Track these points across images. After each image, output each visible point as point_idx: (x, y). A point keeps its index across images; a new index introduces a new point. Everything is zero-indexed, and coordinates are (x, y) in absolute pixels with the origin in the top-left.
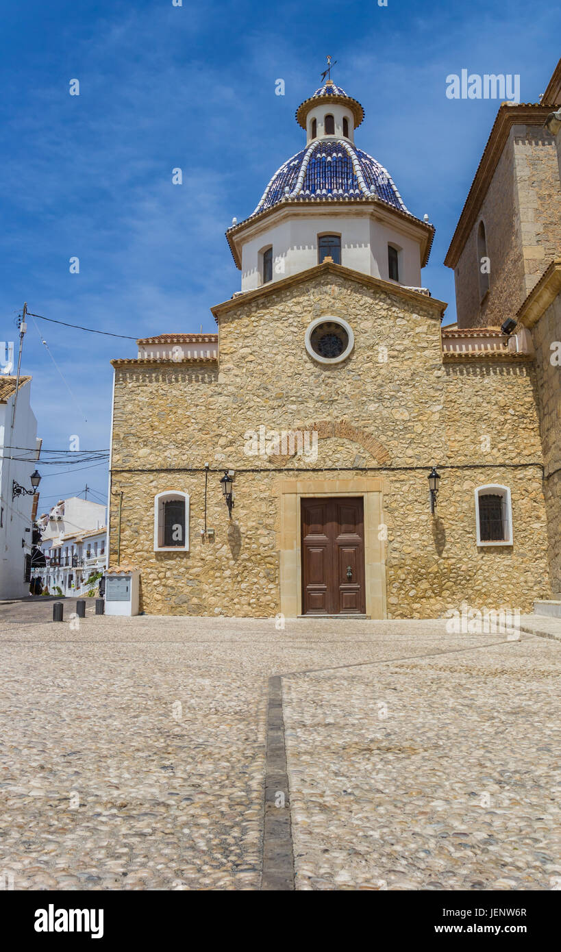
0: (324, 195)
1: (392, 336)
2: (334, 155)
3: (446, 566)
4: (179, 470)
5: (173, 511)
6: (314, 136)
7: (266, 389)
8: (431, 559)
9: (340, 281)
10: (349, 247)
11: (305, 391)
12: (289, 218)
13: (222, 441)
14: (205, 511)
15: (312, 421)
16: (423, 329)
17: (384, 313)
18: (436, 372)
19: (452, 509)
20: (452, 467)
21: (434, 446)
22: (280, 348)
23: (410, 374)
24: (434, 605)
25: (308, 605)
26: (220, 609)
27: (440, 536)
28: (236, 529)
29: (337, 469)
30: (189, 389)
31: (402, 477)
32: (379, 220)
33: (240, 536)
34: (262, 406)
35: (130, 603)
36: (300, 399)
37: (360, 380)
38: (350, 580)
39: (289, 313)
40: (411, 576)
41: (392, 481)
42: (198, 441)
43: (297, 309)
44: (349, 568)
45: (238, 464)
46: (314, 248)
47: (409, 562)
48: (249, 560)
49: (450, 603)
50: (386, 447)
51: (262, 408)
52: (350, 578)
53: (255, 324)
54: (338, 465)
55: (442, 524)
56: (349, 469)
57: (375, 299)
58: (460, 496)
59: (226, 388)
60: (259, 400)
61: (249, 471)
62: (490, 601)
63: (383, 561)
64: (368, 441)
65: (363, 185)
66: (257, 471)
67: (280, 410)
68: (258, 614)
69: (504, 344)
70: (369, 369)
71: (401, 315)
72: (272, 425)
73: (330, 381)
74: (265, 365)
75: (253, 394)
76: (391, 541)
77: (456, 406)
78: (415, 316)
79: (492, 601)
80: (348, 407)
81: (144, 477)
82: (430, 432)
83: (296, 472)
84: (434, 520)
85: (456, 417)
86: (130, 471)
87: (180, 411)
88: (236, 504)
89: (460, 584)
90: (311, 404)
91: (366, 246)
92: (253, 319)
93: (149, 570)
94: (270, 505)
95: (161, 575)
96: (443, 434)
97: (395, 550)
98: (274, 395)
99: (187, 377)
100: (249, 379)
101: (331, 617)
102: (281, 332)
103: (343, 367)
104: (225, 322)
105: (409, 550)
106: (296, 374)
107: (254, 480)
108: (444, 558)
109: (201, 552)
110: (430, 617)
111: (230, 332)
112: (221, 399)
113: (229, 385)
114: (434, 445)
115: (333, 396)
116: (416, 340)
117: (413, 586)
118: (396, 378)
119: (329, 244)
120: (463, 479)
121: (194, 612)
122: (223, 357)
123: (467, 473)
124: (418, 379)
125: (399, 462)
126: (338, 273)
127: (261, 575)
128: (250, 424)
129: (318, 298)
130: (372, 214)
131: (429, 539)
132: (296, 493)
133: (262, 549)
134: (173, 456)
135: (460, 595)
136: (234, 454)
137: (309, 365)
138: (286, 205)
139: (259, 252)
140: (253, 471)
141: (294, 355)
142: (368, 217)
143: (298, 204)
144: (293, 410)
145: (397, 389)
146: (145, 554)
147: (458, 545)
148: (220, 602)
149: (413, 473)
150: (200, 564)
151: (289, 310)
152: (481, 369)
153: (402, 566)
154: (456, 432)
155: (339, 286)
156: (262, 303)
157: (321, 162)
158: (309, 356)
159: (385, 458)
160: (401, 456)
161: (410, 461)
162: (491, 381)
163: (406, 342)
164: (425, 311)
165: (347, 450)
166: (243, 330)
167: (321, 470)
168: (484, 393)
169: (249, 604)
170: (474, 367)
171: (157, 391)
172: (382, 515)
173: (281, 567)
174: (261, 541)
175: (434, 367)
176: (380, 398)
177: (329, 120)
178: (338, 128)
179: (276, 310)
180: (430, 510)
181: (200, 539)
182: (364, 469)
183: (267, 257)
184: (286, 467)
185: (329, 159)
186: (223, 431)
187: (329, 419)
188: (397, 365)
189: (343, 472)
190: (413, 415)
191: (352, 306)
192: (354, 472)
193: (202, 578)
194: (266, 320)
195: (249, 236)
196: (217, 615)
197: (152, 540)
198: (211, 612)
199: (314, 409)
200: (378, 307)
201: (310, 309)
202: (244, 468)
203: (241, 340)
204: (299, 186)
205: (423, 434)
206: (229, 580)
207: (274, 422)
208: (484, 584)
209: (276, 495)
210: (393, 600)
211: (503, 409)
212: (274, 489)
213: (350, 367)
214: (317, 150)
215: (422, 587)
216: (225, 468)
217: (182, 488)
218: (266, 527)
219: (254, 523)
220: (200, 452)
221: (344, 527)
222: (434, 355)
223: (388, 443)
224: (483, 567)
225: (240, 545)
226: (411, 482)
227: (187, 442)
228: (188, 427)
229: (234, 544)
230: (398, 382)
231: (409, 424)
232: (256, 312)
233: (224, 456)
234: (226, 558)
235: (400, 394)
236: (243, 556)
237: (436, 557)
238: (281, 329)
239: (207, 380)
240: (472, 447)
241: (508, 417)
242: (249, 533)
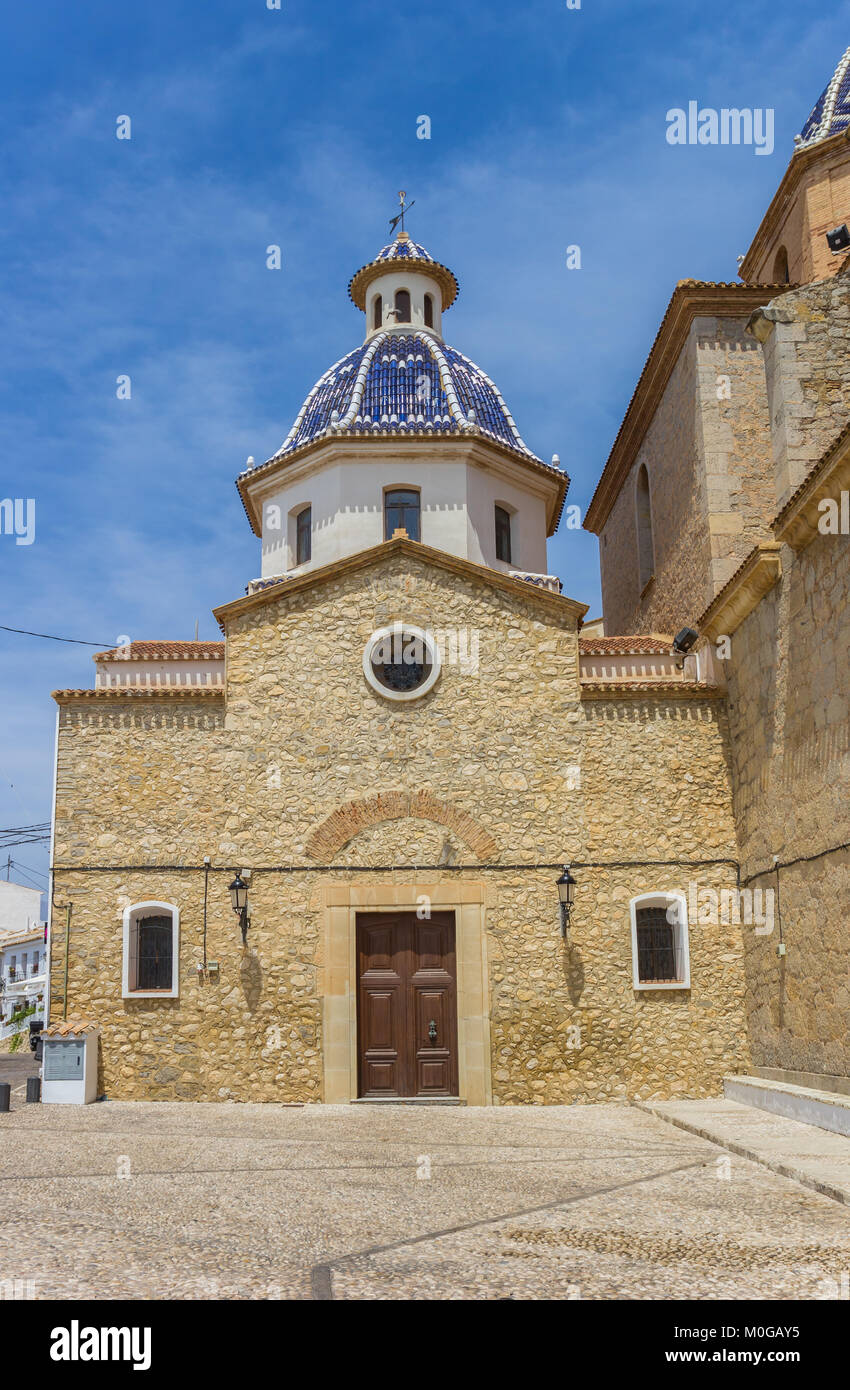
0: (394, 423)
1: (501, 656)
2: (410, 357)
3: (585, 1022)
4: (163, 869)
5: (153, 934)
6: (378, 323)
7: (301, 739)
8: (562, 1010)
9: (419, 568)
10: (433, 509)
11: (364, 744)
12: (338, 461)
13: (232, 822)
14: (205, 933)
15: (374, 791)
16: (550, 645)
17: (488, 620)
18: (570, 714)
19: (595, 932)
20: (595, 865)
21: (566, 832)
22: (324, 674)
23: (528, 718)
24: (566, 1083)
25: (368, 1083)
26: (227, 1091)
27: (575, 974)
28: (253, 963)
29: (413, 868)
30: (178, 739)
31: (517, 881)
32: (482, 465)
33: (259, 973)
34: (295, 768)
35: (84, 1082)
36: (355, 756)
37: (450, 726)
38: (433, 1042)
39: (339, 618)
40: (529, 1037)
41: (500, 887)
42: (192, 822)
43: (351, 612)
44: (432, 1023)
45: (257, 859)
46: (378, 510)
47: (526, 1015)
48: (274, 1011)
49: (591, 1079)
50: (492, 833)
51: (295, 771)
52: (433, 1039)
53: (284, 636)
54: (416, 861)
55: (579, 954)
56: (433, 868)
57: (475, 597)
58: (607, 911)
59: (237, 739)
60: (290, 757)
61: (274, 870)
62: (654, 1076)
63: (486, 1014)
64: (463, 823)
65: (456, 408)
66: (287, 870)
67: (324, 774)
68: (288, 1097)
69: (677, 665)
70: (465, 708)
71: (515, 623)
72: (311, 797)
73: (403, 727)
74: (299, 702)
75: (281, 748)
76: (498, 982)
77: (602, 768)
78: (537, 625)
79: (656, 1077)
80: (431, 770)
81: (107, 879)
82: (561, 810)
83: (349, 873)
84: (566, 948)
85: (601, 787)
86: (83, 869)
87: (164, 774)
88: (253, 923)
89: (606, 1050)
90: (372, 765)
91: (460, 508)
92: (280, 627)
93: (114, 1028)
94: (308, 925)
95: (133, 1036)
96: (582, 813)
97: (505, 995)
98: (313, 749)
99: (175, 720)
100: (275, 724)
101: (404, 1102)
102: (325, 650)
103: (424, 706)
104: (236, 632)
105: (527, 995)
106: (349, 716)
107: (282, 884)
108: (582, 1009)
109: (198, 999)
110: (560, 1103)
111: (244, 649)
112: (230, 755)
113: (242, 733)
114: (566, 830)
115: (408, 751)
116: (539, 664)
117: (533, 1052)
118: (507, 723)
119: (402, 506)
120: (612, 883)
121: (186, 1094)
122: (232, 688)
123: (618, 874)
124: (542, 725)
125: (513, 857)
126: (416, 556)
127: (294, 1035)
128: (277, 796)
129: (384, 594)
130: (470, 457)
131: (557, 978)
132: (349, 906)
133: (295, 994)
134: (151, 845)
135: (606, 1068)
136: (251, 844)
137: (370, 703)
138: (333, 440)
139: (290, 513)
140: (281, 870)
141: (346, 686)
142: (464, 460)
143: (353, 440)
144: (344, 774)
145: (508, 741)
146: (108, 1003)
147: (603, 988)
148: (228, 1079)
149: (533, 874)
150: (195, 1018)
151: (337, 614)
152: (641, 709)
153: (515, 1020)
154: (602, 809)
155: (417, 575)
156: (296, 602)
157: (390, 368)
158: (370, 688)
159: (489, 851)
160: (514, 847)
161: (530, 854)
162: (658, 728)
163: (524, 667)
164: (554, 617)
165: (429, 837)
166: (265, 645)
167: (387, 869)
168: (645, 748)
169: (274, 1082)
170: (630, 707)
171: (127, 741)
172: (484, 941)
173: (325, 1022)
174: (293, 981)
175: (568, 707)
176: (481, 756)
177: (402, 297)
178: (417, 313)
179: (318, 612)
180: (559, 933)
181: (196, 978)
182: (457, 868)
183: (303, 522)
184: (333, 865)
185: (402, 364)
186: (233, 806)
187: (400, 788)
188: (509, 702)
189: (424, 872)
190: (532, 783)
191: (437, 608)
192: (441, 872)
193: (199, 1041)
194: (302, 629)
195: (273, 487)
196: (223, 1100)
197: (119, 980)
198: (213, 1094)
199: (377, 772)
200: (479, 611)
201: (370, 612)
202: (267, 865)
203: (262, 660)
204: (353, 408)
205: (550, 812)
206: (243, 1044)
207: (314, 793)
208: (645, 1049)
209: (317, 908)
210: (502, 1075)
211: (676, 774)
212: (314, 899)
213: (435, 705)
214: (383, 349)
215: (548, 1054)
216: (236, 866)
217: (169, 897)
218: (301, 959)
219: (282, 954)
220: (197, 840)
221: (424, 958)
222: (566, 688)
223: (493, 827)
224: (643, 1023)
225: (260, 988)
226: (530, 889)
227: (175, 823)
228: (177, 799)
229: (249, 986)
230: (510, 731)
231: (527, 797)
232: (285, 616)
233: (234, 847)
234: (238, 1008)
235: (514, 749)
236: (265, 1006)
237: (570, 1007)
238: (324, 644)
239: (207, 724)
240: (626, 833)
241: (683, 786)
242: (274, 968)
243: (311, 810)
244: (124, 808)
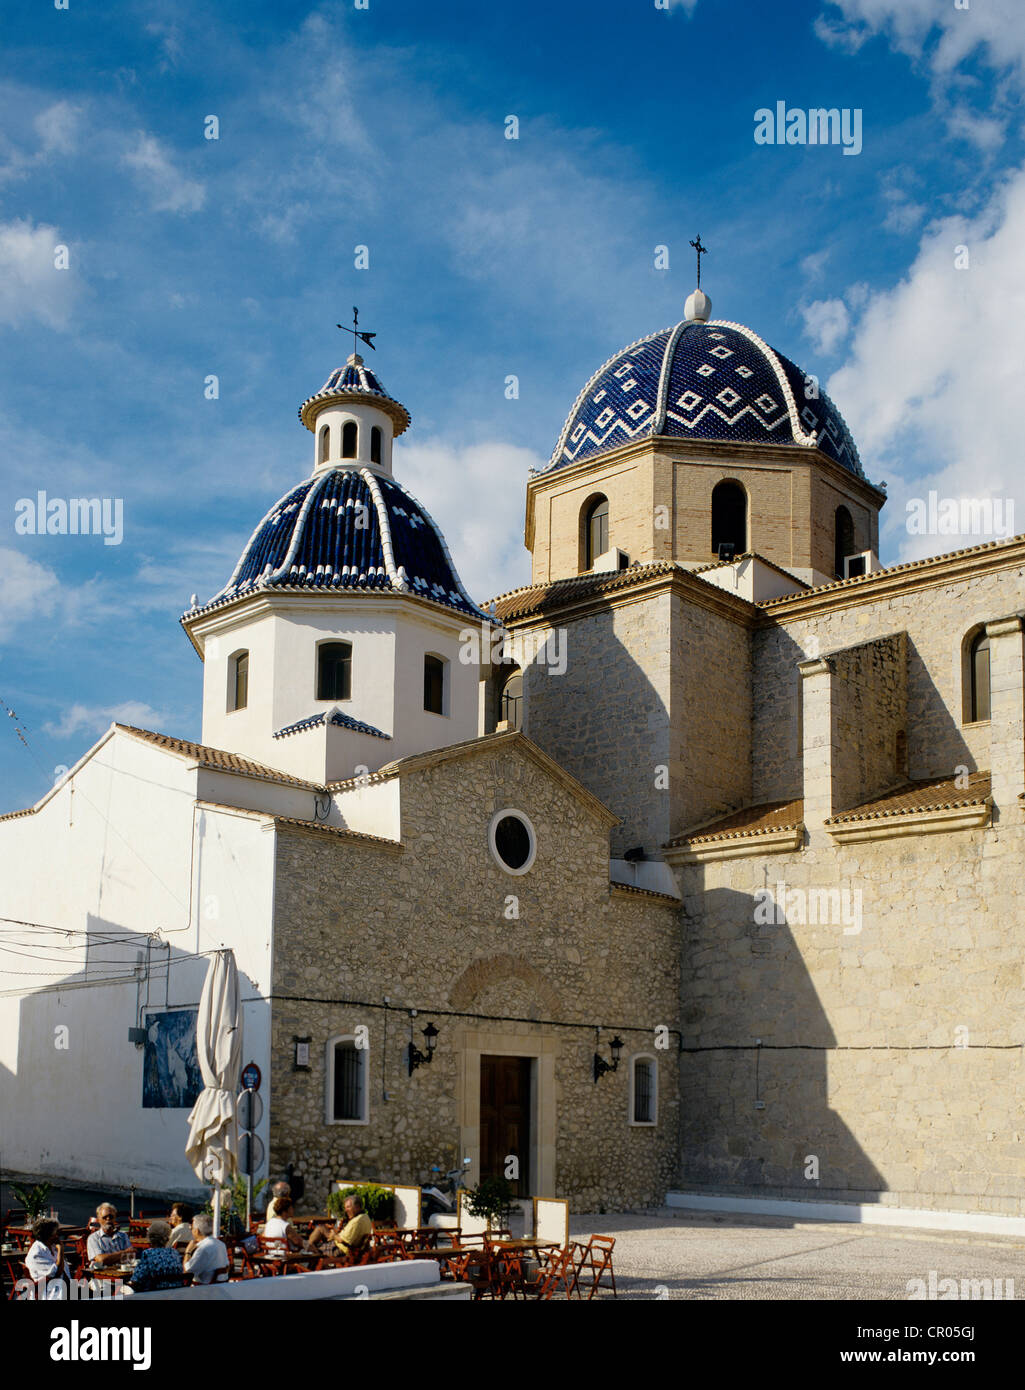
4: (354, 1004)
7: (449, 898)
9: (523, 760)
11: (486, 908)
13: (403, 967)
14: (384, 1066)
15: (493, 952)
17: (559, 816)
18: (604, 905)
19: (612, 1083)
20: (612, 1029)
21: (599, 1001)
22: (463, 842)
24: (593, 1196)
27: (600, 1113)
28: (416, 1096)
29: (514, 1020)
31: (573, 1037)
33: (419, 1104)
34: (445, 923)
37: (537, 903)
39: (474, 794)
40: (575, 1161)
41: (563, 1041)
42: (375, 964)
43: (479, 789)
45: (419, 1003)
47: (574, 1144)
48: (428, 1140)
50: (559, 997)
51: (444, 926)
53: (439, 801)
54: (516, 1014)
55: (603, 1098)
56: (526, 1021)
57: (552, 795)
59: (408, 890)
60: (441, 913)
61: (430, 1013)
62: (635, 1191)
63: (553, 1142)
64: (543, 986)
66: (438, 1014)
67: (463, 932)
70: (547, 890)
71: (574, 823)
72: (455, 951)
74: (448, 863)
75: (436, 903)
76: (560, 1117)
77: (619, 953)
78: (587, 828)
80: (525, 938)
81: (316, 1010)
82: (597, 983)
83: (476, 1020)
84: (596, 1093)
86: (296, 998)
90: (491, 928)
93: (317, 1153)
95: (332, 1161)
97: (563, 1128)
98: (457, 908)
100: (433, 881)
102: (464, 820)
104: (406, 788)
105: (575, 1128)
106: (478, 883)
109: (380, 1128)
112: (404, 906)
113: (411, 886)
114: (599, 999)
116: (588, 861)
122: (404, 842)
123: (624, 1037)
124: (589, 912)
125: (570, 1017)
128: (433, 946)
132: (477, 1048)
133: (442, 1123)
134: (346, 983)
136: (415, 988)
140: (434, 1013)
141: (477, 855)
144: (475, 933)
145: (571, 922)
146: (314, 1129)
147: (614, 1124)
149: (581, 1032)
150: (377, 1145)
151: (472, 790)
153: (568, 1148)
154: (618, 985)
155: (522, 767)
156: (446, 772)
158: (492, 860)
159: (558, 1010)
160: (571, 1009)
161: (579, 1016)
163: (580, 862)
164: (596, 823)
165: (524, 995)
166: (427, 807)
167: (499, 1019)
170: (635, 906)
172: (552, 1083)
174: (441, 1112)
175: (601, 901)
176: (555, 933)
179: (460, 784)
180: (593, 1082)
181: (378, 1108)
182: (539, 1022)
184: (466, 1012)
186: (404, 952)
187: (507, 951)
188: (571, 889)
189: (520, 1023)
190: (584, 958)
191: (532, 800)
192: (530, 1025)
194: (449, 796)
197: (327, 1107)
199: (495, 935)
201: (492, 792)
202: (425, 1008)
205: (591, 983)
207: (456, 948)
209: (456, 1050)
210: (560, 1190)
211: (654, 963)
212: (454, 1041)
213: (529, 882)
215: (584, 1174)
216: (405, 1007)
217: (360, 1032)
218: (447, 1094)
219: (434, 1089)
220: (377, 979)
222: (603, 884)
223: (560, 991)
224: (632, 1151)
225: (420, 1118)
226: (580, 1044)
227: (363, 963)
229: (413, 1116)
231: (580, 969)
232: (439, 782)
233: (403, 990)
235: (573, 929)
237: (597, 1138)
238: (463, 814)
240: (629, 1006)
241: (658, 973)
242: (430, 1100)
243: (454, 963)
244: (327, 944)
